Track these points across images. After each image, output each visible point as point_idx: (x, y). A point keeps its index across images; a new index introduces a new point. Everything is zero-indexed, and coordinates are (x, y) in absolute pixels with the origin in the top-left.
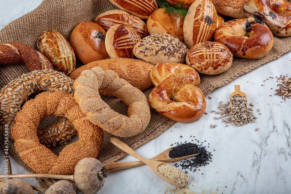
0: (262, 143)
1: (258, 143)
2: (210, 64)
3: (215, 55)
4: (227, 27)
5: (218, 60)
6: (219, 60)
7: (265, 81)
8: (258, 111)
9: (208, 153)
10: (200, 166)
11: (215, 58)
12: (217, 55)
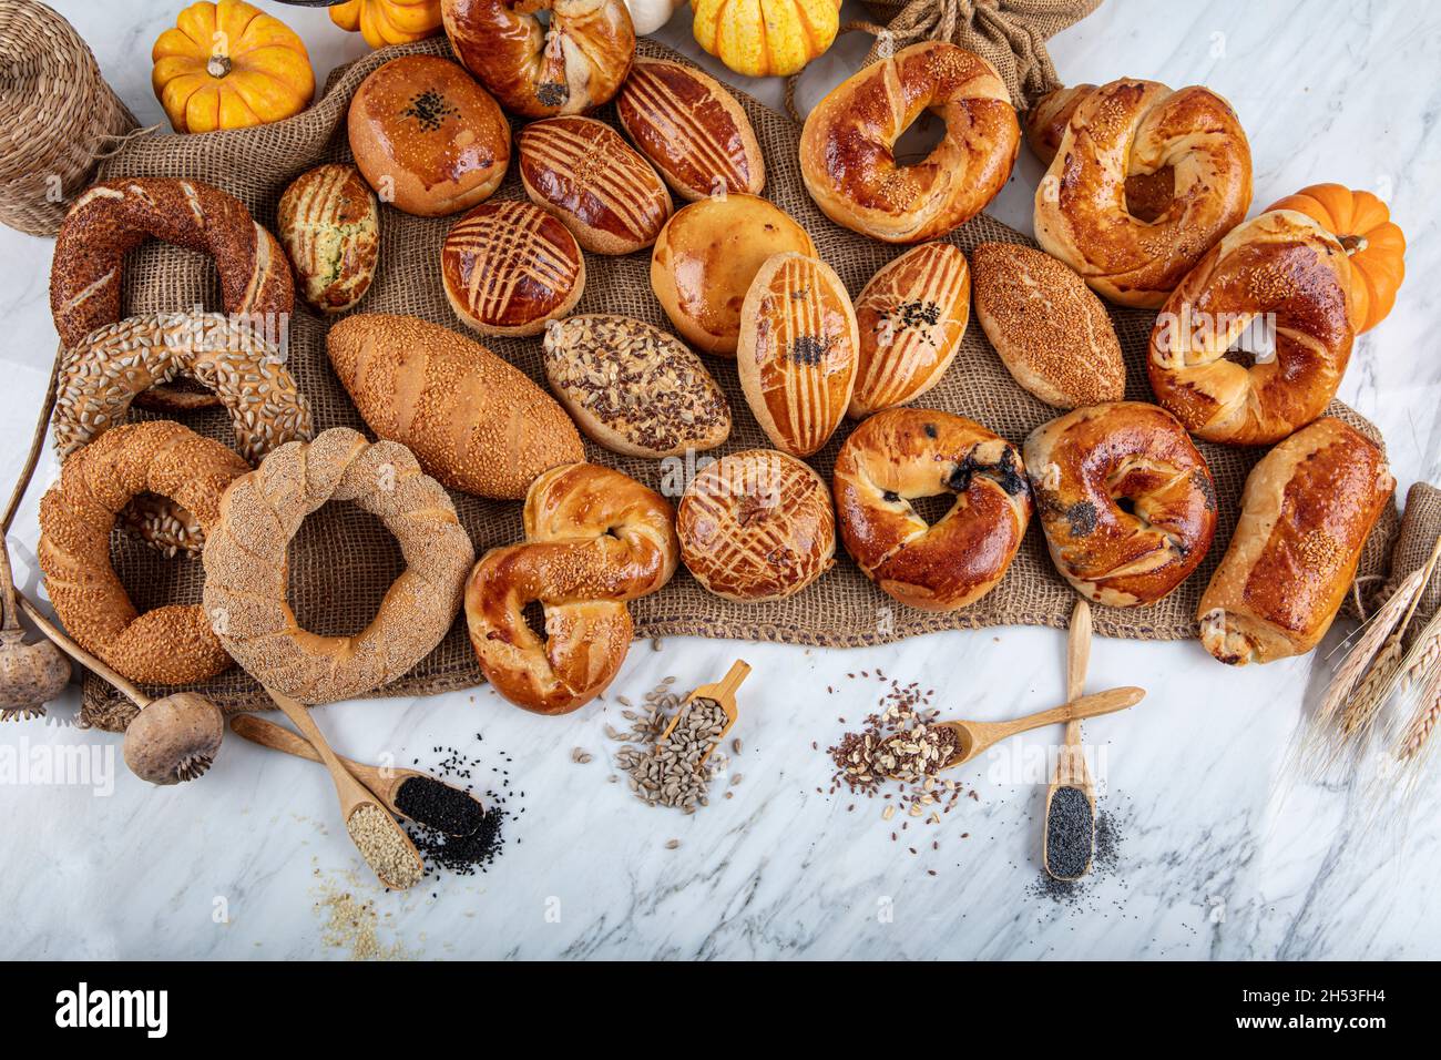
0: (646, 899)
1: (637, 892)
2: (708, 568)
3: (738, 557)
4: (882, 454)
5: (735, 574)
6: (737, 579)
7: (852, 676)
8: (736, 780)
9: (497, 839)
10: (450, 867)
11: (731, 566)
12: (745, 561)
